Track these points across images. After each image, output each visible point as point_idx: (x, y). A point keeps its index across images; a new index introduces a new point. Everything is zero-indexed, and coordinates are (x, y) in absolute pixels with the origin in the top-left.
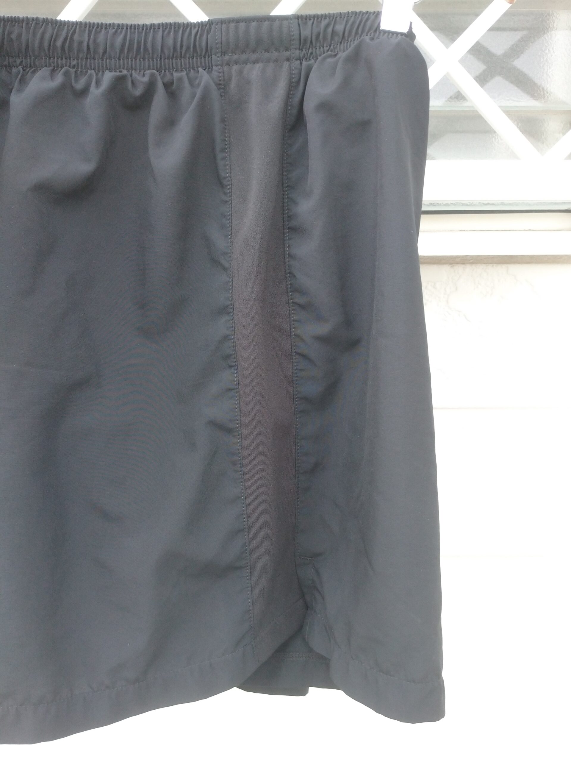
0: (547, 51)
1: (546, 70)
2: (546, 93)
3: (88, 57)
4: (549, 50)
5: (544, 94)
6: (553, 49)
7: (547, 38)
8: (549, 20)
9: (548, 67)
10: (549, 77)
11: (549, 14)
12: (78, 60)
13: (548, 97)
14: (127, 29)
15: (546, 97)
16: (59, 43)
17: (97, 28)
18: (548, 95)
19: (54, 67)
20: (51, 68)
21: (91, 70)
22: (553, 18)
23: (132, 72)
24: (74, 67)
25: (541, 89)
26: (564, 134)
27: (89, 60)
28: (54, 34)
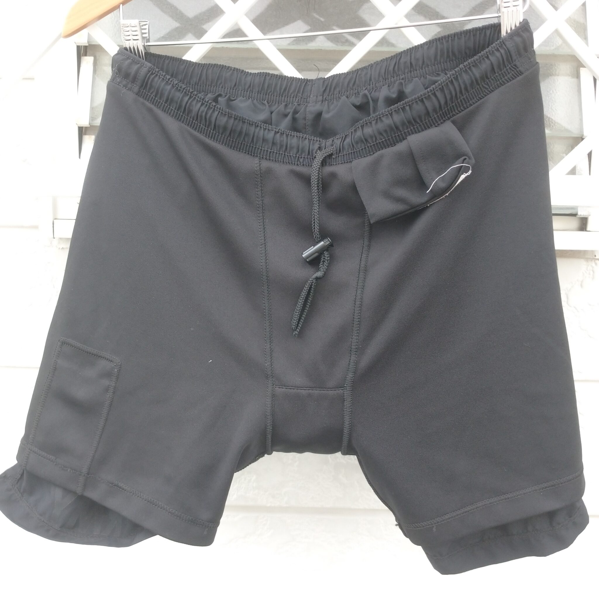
0: (551, 91)
1: (551, 106)
2: (551, 123)
3: (412, 70)
4: (553, 91)
5: (550, 124)
6: (556, 90)
7: (551, 82)
8: (552, 69)
9: (553, 104)
10: (554, 111)
11: (552, 65)
12: (405, 74)
13: (553, 126)
14: (436, 42)
15: (551, 126)
16: (391, 68)
17: (416, 49)
18: (553, 124)
19: (389, 84)
20: (387, 85)
21: (415, 78)
22: (555, 67)
23: (445, 72)
24: (403, 79)
25: (547, 120)
26: (567, 154)
27: (412, 72)
28: (388, 65)
